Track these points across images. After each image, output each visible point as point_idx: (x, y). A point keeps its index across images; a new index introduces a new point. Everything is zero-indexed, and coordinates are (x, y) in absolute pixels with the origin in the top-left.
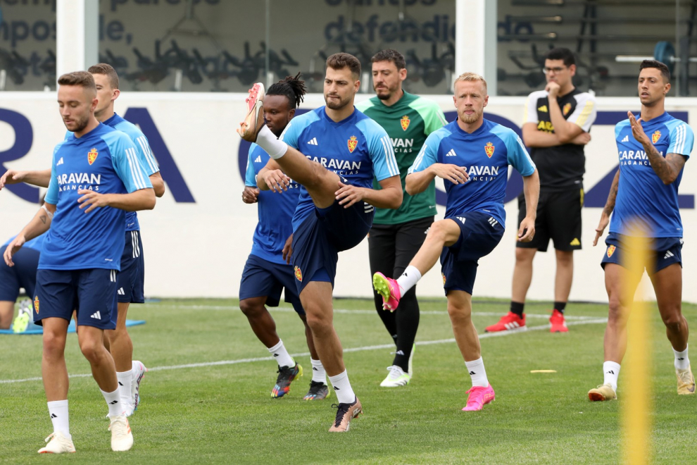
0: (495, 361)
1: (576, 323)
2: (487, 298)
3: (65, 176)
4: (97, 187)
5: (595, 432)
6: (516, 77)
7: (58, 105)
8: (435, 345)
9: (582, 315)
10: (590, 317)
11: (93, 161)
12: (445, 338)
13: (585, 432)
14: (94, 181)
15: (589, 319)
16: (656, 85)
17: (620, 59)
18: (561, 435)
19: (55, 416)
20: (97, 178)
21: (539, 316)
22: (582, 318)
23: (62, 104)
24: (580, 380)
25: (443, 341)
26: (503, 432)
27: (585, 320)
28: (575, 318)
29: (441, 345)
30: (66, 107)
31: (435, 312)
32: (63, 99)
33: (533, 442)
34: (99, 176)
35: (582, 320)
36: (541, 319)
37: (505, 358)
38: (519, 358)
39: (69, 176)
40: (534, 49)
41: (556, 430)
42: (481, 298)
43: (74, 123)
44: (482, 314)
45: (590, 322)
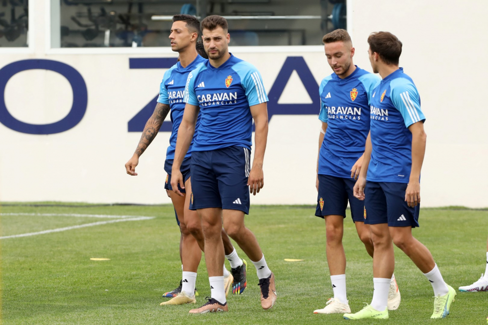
0: (51, 251)
1: (118, 221)
2: (55, 202)
3: (334, 108)
4: (359, 117)
5: (115, 306)
6: (76, 33)
7: (326, 57)
8: (7, 239)
9: (125, 215)
10: (130, 216)
11: (355, 98)
12: (16, 234)
13: (108, 305)
14: (356, 113)
15: (128, 218)
16: (181, 35)
17: (154, 18)
18: (87, 308)
19: (335, 287)
20: (358, 110)
21: (91, 216)
22: (123, 217)
23: (329, 57)
24: (113, 265)
25: (13, 236)
26: (44, 306)
27: (125, 218)
28: (119, 217)
29: (12, 239)
30: (333, 59)
31: (12, 214)
32: (329, 52)
33: (65, 313)
34: (360, 109)
35: (123, 219)
36: (92, 218)
37: (59, 249)
38: (70, 249)
39: (337, 109)
40: (89, 11)
41: (86, 304)
42: (51, 202)
43: (341, 69)
44: (48, 215)
45: (129, 219)
